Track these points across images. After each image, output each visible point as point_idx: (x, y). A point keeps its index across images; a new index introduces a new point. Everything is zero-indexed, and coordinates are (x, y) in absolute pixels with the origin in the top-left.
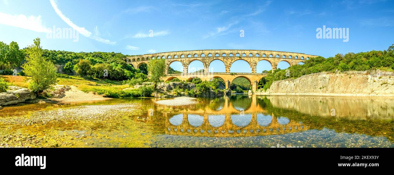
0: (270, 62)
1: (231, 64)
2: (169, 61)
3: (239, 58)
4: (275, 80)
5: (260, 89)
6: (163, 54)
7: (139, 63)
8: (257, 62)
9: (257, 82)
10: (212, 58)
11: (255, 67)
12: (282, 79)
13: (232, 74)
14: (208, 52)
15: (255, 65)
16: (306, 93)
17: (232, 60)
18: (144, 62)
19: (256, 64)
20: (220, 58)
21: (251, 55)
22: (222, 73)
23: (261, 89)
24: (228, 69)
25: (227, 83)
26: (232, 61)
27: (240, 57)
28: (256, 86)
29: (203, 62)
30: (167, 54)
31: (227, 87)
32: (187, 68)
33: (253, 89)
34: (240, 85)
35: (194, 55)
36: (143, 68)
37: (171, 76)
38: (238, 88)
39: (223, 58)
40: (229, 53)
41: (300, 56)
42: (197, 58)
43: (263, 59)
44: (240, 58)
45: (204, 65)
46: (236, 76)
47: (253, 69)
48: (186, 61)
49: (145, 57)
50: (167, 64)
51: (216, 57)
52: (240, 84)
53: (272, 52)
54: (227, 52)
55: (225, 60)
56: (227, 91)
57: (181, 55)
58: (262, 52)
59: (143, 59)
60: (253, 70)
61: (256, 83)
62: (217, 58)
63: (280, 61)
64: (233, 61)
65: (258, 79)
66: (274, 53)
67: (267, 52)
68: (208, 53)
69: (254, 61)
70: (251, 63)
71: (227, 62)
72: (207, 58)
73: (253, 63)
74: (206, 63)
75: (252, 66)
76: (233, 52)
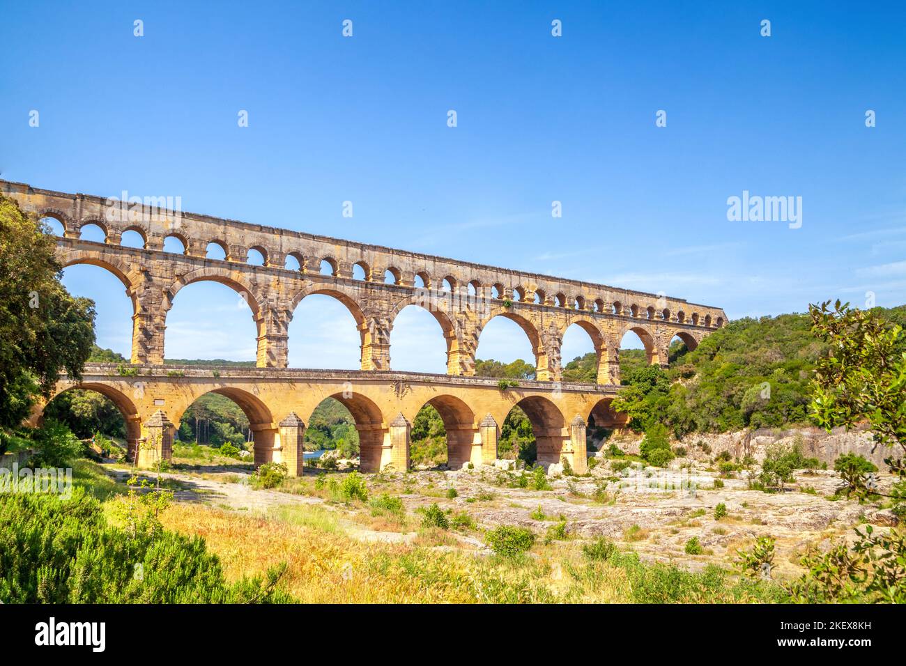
1: (478, 333)
3: (503, 309)
8: (561, 331)
11: (556, 354)
13: (505, 388)
14: (386, 260)
15: (557, 343)
19: (559, 340)
25: (493, 430)
27: (509, 305)
28: (583, 443)
44: (510, 309)
47: (550, 362)
61: (584, 430)
65: (584, 411)
67: (586, 289)
68: (385, 264)
69: (551, 326)
70: (543, 335)
71: (463, 322)
72: (383, 291)
73: (551, 335)
74: (381, 320)
75: (547, 349)
76: (481, 276)
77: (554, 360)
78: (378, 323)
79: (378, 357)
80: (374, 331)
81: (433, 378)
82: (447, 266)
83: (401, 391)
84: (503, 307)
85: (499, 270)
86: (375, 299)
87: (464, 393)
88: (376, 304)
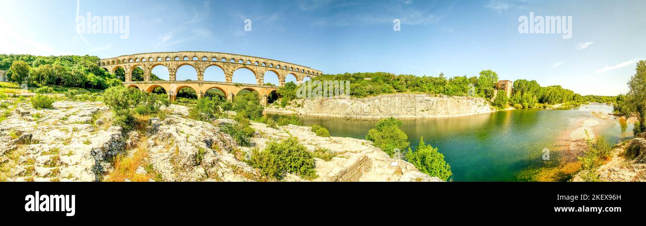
0: (277, 73)
2: (151, 65)
3: (242, 66)
6: (143, 55)
7: (114, 66)
9: (266, 96)
10: (208, 62)
11: (262, 78)
13: (237, 85)
14: (203, 55)
17: (234, 67)
18: (119, 65)
20: (219, 64)
21: (257, 64)
22: (221, 83)
24: (229, 79)
25: (231, 95)
27: (244, 65)
28: (265, 100)
29: (195, 68)
30: (147, 56)
32: (175, 75)
33: (262, 104)
35: (184, 58)
36: (120, 73)
37: (153, 84)
39: (222, 63)
40: (231, 58)
41: (306, 69)
42: (188, 62)
43: (270, 69)
44: (245, 66)
45: (197, 71)
46: (242, 88)
48: (173, 65)
49: (121, 59)
50: (149, 68)
53: (280, 62)
54: (227, 56)
55: (225, 66)
57: (166, 58)
58: (270, 62)
59: (119, 62)
60: (259, 81)
62: (214, 63)
63: (288, 73)
64: (235, 69)
65: (267, 93)
66: (282, 65)
67: (274, 62)
69: (261, 70)
70: (257, 73)
71: (228, 69)
72: (201, 62)
73: (260, 73)
75: (258, 76)
76: (235, 57)
78: (199, 70)
79: (199, 78)
82: (223, 55)
85: (241, 56)
86: (198, 64)
87: (221, 86)
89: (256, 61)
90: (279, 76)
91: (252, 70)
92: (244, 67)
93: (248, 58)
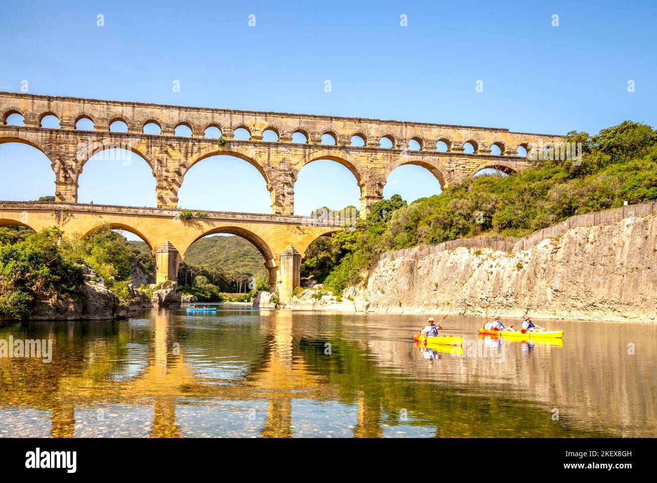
0: (351, 167)
1: (183, 170)
3: (217, 148)
4: (393, 245)
5: (307, 286)
8: (296, 167)
9: (296, 256)
10: (94, 138)
11: (287, 189)
12: (434, 242)
13: (188, 218)
14: (76, 109)
15: (290, 179)
16: (596, 313)
17: (187, 153)
19: (292, 175)
21: (271, 137)
22: (141, 212)
23: (316, 286)
24: (168, 195)
25: (166, 255)
26: (186, 157)
27: (223, 143)
28: (291, 273)
29: (50, 155)
31: (161, 276)
33: (278, 285)
34: (207, 269)
38: (200, 280)
39: (145, 140)
40: (176, 120)
41: (487, 139)
42: (22, 134)
43: (325, 152)
44: (225, 147)
45: (53, 166)
46: (207, 227)
47: (277, 197)
51: (111, 135)
52: (206, 266)
53: (364, 125)
54: (164, 116)
55: (155, 150)
56: (164, 293)
58: (322, 126)
60: (277, 203)
61: (291, 260)
62: (116, 140)
63: (398, 163)
64: (191, 160)
65: (301, 243)
66: (373, 130)
67: (340, 124)
68: (76, 112)
69: (282, 162)
70: (270, 171)
71: (165, 161)
72: (70, 136)
73: (281, 171)
74: (67, 161)
75: (275, 184)
76: (192, 118)
77: (283, 195)
78: (63, 164)
79: (63, 193)
80: (59, 170)
81: (100, 208)
82: (149, 110)
83: (62, 219)
84: (217, 146)
85: (214, 111)
86: (59, 144)
87: (136, 222)
88: (62, 148)
89: (269, 128)
90: (358, 177)
91: (252, 161)
92: (223, 153)
93: (237, 120)
